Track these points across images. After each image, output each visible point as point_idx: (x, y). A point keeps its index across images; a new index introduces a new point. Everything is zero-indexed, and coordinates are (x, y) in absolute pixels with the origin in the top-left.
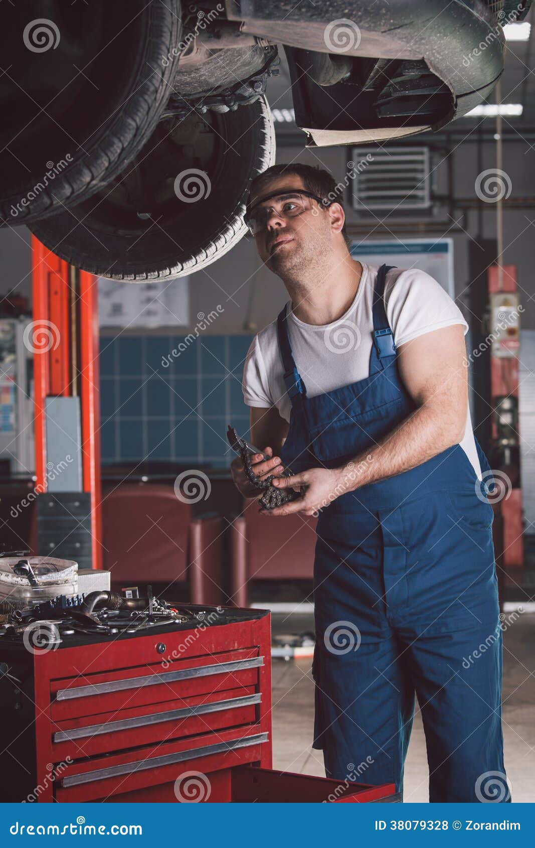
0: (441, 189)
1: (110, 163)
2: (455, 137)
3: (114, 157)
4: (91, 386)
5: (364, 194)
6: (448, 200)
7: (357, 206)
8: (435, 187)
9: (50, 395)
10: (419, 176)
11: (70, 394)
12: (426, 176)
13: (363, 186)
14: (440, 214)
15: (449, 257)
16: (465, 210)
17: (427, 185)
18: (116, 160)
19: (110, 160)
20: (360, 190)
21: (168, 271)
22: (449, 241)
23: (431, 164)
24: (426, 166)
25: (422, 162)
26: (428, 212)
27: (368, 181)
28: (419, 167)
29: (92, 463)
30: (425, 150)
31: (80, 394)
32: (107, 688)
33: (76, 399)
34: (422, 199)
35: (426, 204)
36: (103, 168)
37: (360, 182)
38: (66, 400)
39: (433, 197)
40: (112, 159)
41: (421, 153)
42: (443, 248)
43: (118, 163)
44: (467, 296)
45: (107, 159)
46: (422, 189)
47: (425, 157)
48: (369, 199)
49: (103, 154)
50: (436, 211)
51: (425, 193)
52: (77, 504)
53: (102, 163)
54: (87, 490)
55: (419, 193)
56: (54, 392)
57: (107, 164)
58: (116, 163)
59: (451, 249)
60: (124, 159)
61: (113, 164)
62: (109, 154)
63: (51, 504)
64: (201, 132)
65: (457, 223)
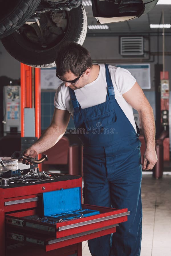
0: (147, 49)
1: (19, 19)
2: (151, 34)
3: (21, 17)
4: (38, 105)
5: (124, 51)
6: (149, 53)
7: (122, 54)
8: (145, 49)
9: (26, 108)
10: (140, 45)
11: (32, 107)
12: (142, 45)
13: (124, 48)
14: (146, 57)
15: (149, 70)
16: (154, 55)
17: (142, 48)
18: (22, 18)
19: (19, 18)
20: (123, 49)
21: (51, 64)
22: (149, 65)
23: (144, 42)
24: (142, 42)
25: (141, 41)
26: (143, 56)
27: (125, 46)
28: (140, 43)
29: (38, 128)
30: (142, 37)
31: (35, 107)
32: (22, 201)
33: (33, 109)
34: (141, 52)
35: (142, 54)
36: (17, 21)
37: (123, 47)
38: (30, 109)
39: (144, 52)
40: (20, 18)
41: (141, 39)
42: (147, 67)
43: (23, 19)
44: (154, 81)
45: (18, 17)
46: (141, 49)
47: (142, 40)
48: (126, 52)
49: (16, 16)
50: (145, 56)
51: (142, 50)
52: (33, 141)
53: (16, 19)
54: (36, 136)
55: (140, 50)
56: (27, 107)
57: (18, 19)
58: (22, 19)
59: (149, 67)
60: (25, 18)
61: (20, 19)
62: (19, 16)
63: (26, 141)
64: (62, 19)
65: (152, 60)
